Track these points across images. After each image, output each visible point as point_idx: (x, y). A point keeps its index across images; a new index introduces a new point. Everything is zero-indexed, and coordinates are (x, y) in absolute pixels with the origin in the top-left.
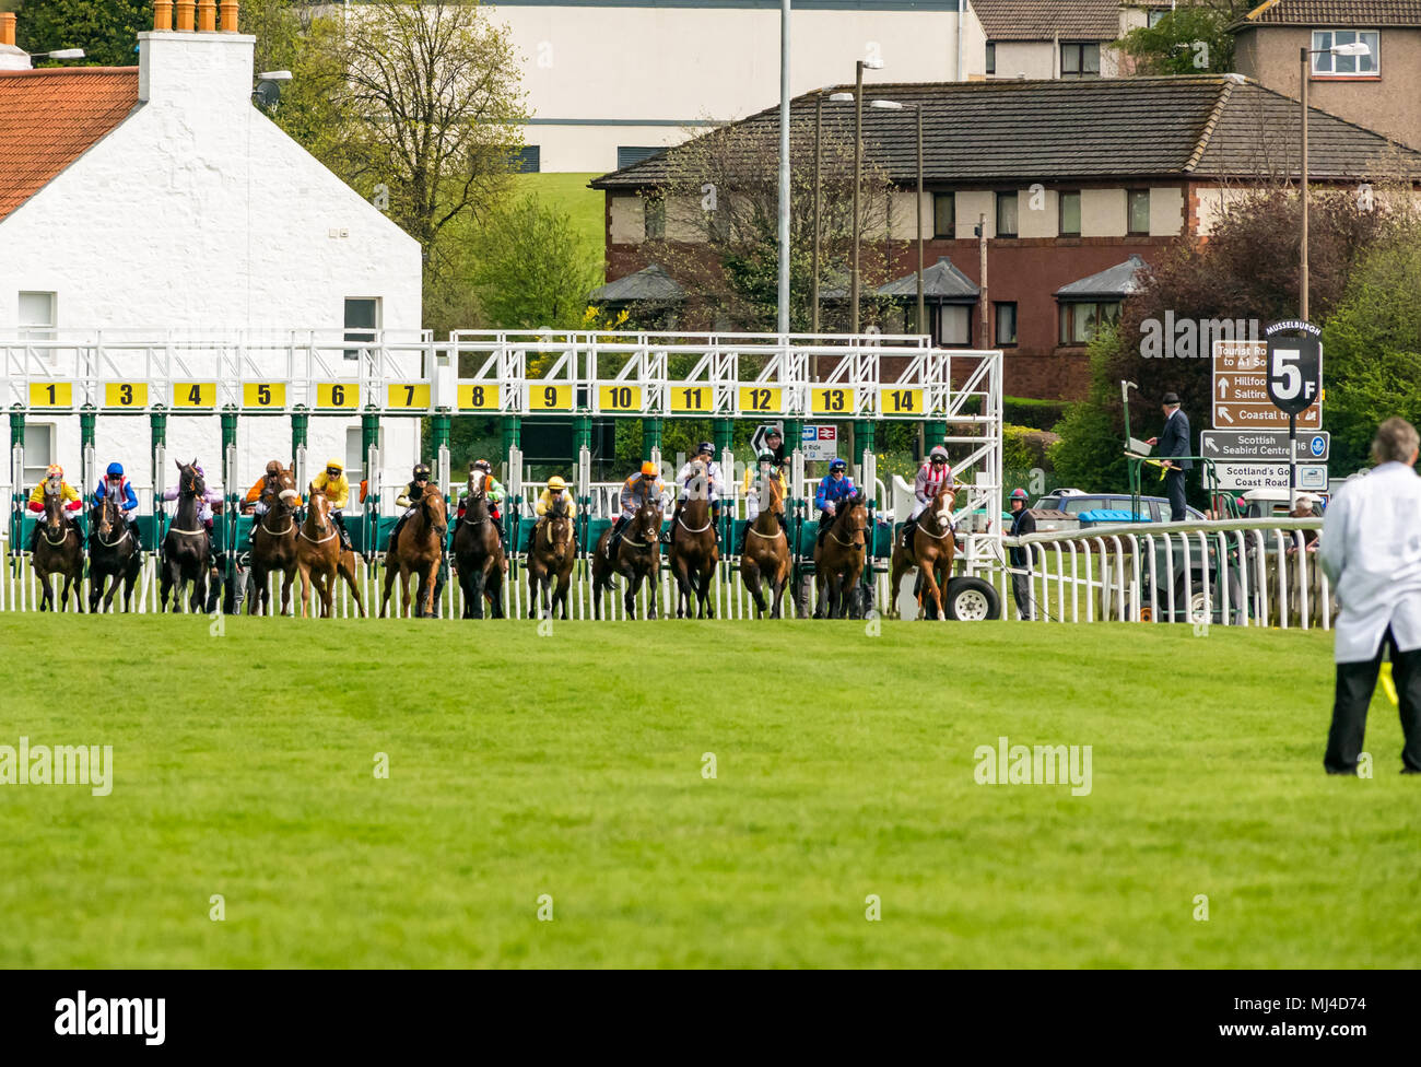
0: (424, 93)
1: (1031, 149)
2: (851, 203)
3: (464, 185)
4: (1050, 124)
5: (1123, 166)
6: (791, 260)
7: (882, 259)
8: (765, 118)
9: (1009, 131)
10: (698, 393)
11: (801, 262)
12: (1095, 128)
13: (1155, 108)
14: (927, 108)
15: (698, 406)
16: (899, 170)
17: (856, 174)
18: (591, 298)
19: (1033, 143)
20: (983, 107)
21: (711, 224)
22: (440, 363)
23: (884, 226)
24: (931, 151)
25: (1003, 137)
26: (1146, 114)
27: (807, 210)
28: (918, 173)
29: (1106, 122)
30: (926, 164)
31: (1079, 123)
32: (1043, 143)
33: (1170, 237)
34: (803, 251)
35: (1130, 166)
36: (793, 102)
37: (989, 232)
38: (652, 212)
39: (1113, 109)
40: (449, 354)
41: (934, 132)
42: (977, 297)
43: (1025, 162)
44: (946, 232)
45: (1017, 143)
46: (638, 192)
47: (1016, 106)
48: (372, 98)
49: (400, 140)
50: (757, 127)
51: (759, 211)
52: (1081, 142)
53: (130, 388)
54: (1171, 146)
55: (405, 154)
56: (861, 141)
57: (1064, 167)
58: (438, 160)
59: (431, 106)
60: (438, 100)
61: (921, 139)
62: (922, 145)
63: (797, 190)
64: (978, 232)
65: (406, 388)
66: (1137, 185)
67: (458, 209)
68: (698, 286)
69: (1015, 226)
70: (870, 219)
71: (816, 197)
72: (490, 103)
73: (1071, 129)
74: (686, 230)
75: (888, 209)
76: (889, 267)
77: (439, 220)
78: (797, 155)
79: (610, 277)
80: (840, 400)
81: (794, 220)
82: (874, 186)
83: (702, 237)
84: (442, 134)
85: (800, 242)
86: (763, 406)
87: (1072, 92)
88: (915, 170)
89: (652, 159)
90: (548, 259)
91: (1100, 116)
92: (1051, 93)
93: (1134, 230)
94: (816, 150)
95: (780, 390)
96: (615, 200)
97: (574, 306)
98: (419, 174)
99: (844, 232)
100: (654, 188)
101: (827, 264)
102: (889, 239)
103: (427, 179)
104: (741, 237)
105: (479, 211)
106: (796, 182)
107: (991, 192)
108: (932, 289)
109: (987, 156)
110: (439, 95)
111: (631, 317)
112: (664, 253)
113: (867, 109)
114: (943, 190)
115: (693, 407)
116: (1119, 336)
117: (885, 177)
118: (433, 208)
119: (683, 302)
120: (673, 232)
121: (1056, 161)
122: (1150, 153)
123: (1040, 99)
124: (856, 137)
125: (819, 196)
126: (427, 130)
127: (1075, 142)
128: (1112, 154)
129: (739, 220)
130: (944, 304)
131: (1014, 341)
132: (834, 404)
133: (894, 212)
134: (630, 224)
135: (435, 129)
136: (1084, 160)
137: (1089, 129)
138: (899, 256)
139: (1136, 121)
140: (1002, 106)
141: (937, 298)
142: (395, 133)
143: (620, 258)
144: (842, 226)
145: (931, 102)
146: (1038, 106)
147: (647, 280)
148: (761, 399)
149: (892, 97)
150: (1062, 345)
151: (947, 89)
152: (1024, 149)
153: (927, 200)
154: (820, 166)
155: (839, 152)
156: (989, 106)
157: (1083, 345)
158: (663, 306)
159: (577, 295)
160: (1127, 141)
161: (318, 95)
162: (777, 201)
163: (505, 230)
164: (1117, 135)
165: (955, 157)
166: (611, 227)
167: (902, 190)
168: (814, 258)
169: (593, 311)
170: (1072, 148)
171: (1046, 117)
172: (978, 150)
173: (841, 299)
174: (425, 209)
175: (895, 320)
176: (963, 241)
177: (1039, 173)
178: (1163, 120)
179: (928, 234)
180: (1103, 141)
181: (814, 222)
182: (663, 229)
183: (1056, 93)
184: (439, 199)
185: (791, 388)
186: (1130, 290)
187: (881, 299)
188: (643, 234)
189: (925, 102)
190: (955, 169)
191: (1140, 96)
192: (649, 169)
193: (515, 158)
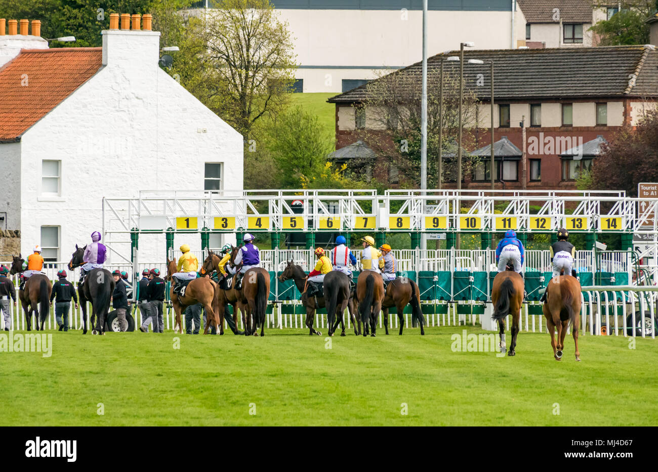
0: (245, 55)
1: (548, 83)
2: (458, 110)
3: (265, 101)
4: (558, 70)
5: (593, 91)
6: (428, 138)
7: (474, 138)
8: (415, 67)
9: (537, 74)
10: (509, 220)
11: (433, 140)
12: (580, 72)
13: (610, 62)
14: (496, 62)
15: (510, 227)
16: (482, 93)
17: (460, 95)
18: (329, 157)
19: (549, 80)
20: (524, 61)
21: (388, 121)
22: (380, 206)
23: (474, 121)
24: (498, 84)
25: (534, 77)
26: (605, 65)
27: (436, 114)
28: (491, 95)
29: (586, 69)
30: (496, 90)
31: (572, 69)
32: (554, 80)
33: (617, 127)
34: (434, 134)
35: (597, 91)
36: (428, 60)
37: (527, 124)
38: (359, 115)
39: (589, 63)
40: (384, 201)
41: (500, 74)
42: (521, 157)
43: (545, 89)
44: (505, 124)
45: (541, 80)
46: (352, 105)
47: (541, 61)
48: (219, 58)
49: (233, 78)
50: (412, 72)
51: (412, 114)
52: (573, 79)
53: (226, 219)
54: (617, 81)
55: (236, 86)
56: (463, 79)
57: (565, 92)
58: (252, 89)
59: (249, 62)
60: (252, 59)
61: (493, 78)
62: (493, 81)
63: (431, 103)
64: (521, 124)
65: (364, 218)
66: (601, 100)
67: (262, 113)
68: (382, 152)
69: (540, 120)
70: (468, 118)
71: (440, 107)
72: (278, 60)
73: (568, 73)
74: (375, 124)
75: (477, 113)
76: (477, 142)
77: (253, 119)
78: (432, 86)
79: (338, 147)
80: (580, 223)
81: (429, 119)
82: (469, 101)
83: (384, 127)
84: (254, 76)
85: (433, 130)
86: (542, 227)
87: (569, 54)
88: (490, 93)
89: (360, 88)
90: (308, 138)
91: (583, 66)
92: (557, 55)
93: (599, 123)
94: (441, 83)
95: (550, 218)
96: (340, 108)
97: (320, 162)
98: (243, 96)
99: (455, 124)
100: (360, 103)
101: (446, 141)
102: (477, 128)
103: (247, 98)
104: (403, 127)
105: (273, 115)
106: (431, 99)
107: (528, 105)
108: (498, 153)
109: (526, 86)
110: (253, 56)
111: (348, 167)
112: (365, 136)
113: (466, 63)
114: (504, 103)
115: (507, 227)
116: (591, 176)
117: (475, 97)
118: (249, 112)
119: (374, 159)
120: (369, 125)
121: (560, 88)
122: (607, 84)
123: (553, 58)
124: (460, 77)
125: (442, 106)
126: (247, 74)
127: (569, 79)
128: (588, 85)
129: (402, 119)
130: (505, 160)
131: (539, 178)
132: (577, 226)
133: (480, 114)
134: (348, 120)
135: (251, 74)
136: (574, 88)
137: (577, 72)
138: (481, 136)
139: (600, 68)
140: (534, 61)
141: (501, 157)
142: (230, 75)
143: (343, 137)
144: (454, 121)
145: (498, 59)
146: (552, 61)
147: (356, 149)
148: (541, 223)
149: (479, 57)
150: (563, 180)
151: (506, 53)
152: (545, 83)
153: (496, 108)
154: (443, 91)
155: (453, 85)
156: (527, 61)
157: (573, 180)
158: (364, 162)
159: (322, 155)
160: (595, 79)
161: (192, 56)
162: (420, 109)
163: (287, 124)
164: (591, 75)
165: (510, 87)
166: (339, 122)
167: (483, 103)
168: (439, 137)
169: (329, 164)
170: (568, 82)
171: (555, 67)
172: (521, 83)
173: (453, 158)
174: (245, 114)
175: (480, 168)
176: (514, 129)
177: (552, 95)
178: (614, 68)
179: (496, 125)
180: (584, 79)
181: (439, 120)
182: (364, 123)
183: (561, 55)
184: (253, 108)
185: (556, 218)
186: (597, 153)
187: (473, 158)
188: (354, 126)
189: (495, 59)
190: (510, 93)
191: (603, 56)
192: (357, 93)
193: (291, 87)
